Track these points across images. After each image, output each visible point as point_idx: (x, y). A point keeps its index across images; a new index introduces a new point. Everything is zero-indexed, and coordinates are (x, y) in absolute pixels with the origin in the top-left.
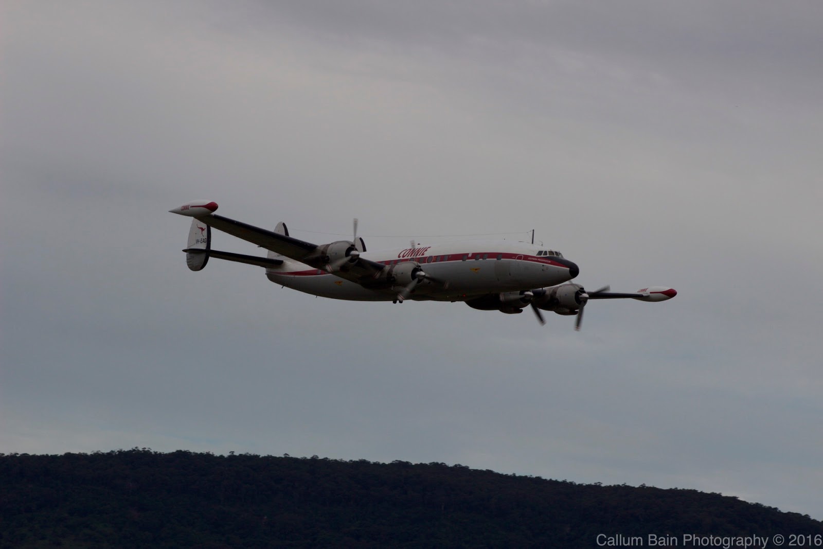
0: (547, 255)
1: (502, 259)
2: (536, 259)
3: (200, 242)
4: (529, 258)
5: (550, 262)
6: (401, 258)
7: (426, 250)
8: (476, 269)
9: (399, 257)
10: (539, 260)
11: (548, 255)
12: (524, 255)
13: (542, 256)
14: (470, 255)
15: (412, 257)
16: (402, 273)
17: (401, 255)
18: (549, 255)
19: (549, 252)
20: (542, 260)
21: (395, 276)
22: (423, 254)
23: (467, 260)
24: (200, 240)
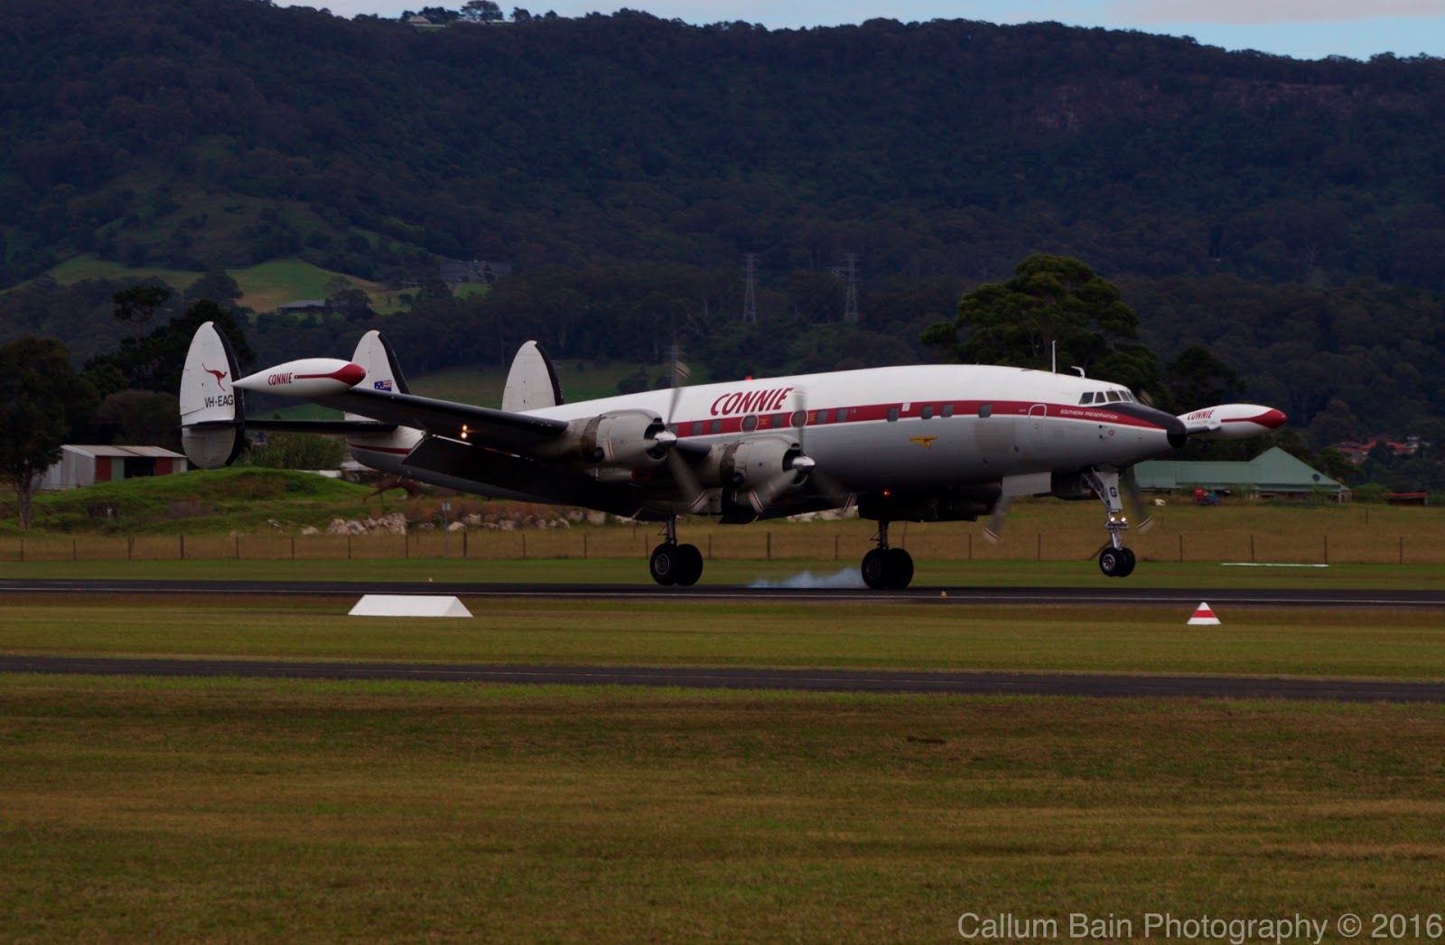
0: (1104, 401)
1: (993, 416)
2: (1081, 413)
3: (216, 405)
4: (1062, 412)
5: (1116, 417)
6: (720, 416)
7: (783, 397)
8: (926, 440)
9: (714, 412)
10: (1088, 414)
11: (1107, 402)
12: (1048, 405)
13: (1093, 404)
14: (906, 408)
15: (749, 413)
16: (761, 464)
17: (719, 408)
18: (1110, 400)
19: (1108, 393)
20: (1096, 415)
21: (742, 471)
22: (778, 407)
23: (900, 420)
24: (216, 399)
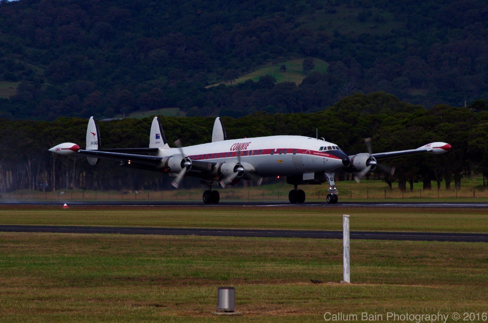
1: (296, 154)
2: (319, 154)
4: (314, 153)
5: (328, 155)
7: (248, 145)
8: (281, 161)
9: (231, 150)
10: (321, 154)
11: (327, 150)
12: (311, 151)
13: (323, 151)
14: (276, 151)
15: (239, 150)
16: (227, 170)
17: (232, 149)
19: (328, 147)
20: (323, 154)
21: (223, 172)
22: (246, 149)
23: (274, 154)
24: (93, 143)
